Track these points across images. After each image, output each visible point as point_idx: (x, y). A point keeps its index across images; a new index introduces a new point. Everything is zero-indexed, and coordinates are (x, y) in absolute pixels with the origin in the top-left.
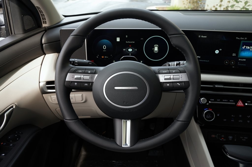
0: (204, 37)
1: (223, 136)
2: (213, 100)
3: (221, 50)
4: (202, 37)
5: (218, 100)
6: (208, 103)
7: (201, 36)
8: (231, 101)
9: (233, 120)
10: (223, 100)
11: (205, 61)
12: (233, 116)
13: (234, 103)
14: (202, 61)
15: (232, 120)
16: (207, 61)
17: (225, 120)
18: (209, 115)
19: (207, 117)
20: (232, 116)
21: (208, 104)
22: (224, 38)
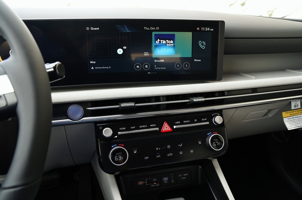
0: (95, 29)
1: (154, 180)
2: (124, 128)
3: (125, 48)
4: (92, 29)
5: (131, 128)
6: (117, 134)
7: (90, 29)
8: (152, 126)
9: (159, 156)
10: (141, 127)
11: (104, 68)
12: (159, 149)
13: (157, 129)
14: (100, 68)
15: (157, 156)
16: (108, 68)
17: (147, 158)
18: (120, 155)
19: (116, 158)
20: (157, 149)
21: (116, 137)
22: (127, 29)
